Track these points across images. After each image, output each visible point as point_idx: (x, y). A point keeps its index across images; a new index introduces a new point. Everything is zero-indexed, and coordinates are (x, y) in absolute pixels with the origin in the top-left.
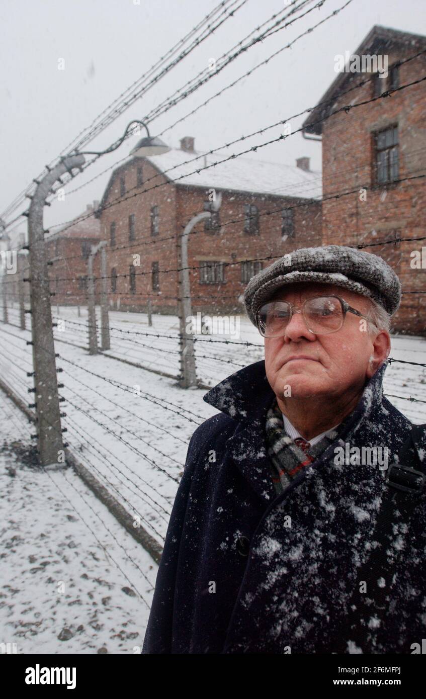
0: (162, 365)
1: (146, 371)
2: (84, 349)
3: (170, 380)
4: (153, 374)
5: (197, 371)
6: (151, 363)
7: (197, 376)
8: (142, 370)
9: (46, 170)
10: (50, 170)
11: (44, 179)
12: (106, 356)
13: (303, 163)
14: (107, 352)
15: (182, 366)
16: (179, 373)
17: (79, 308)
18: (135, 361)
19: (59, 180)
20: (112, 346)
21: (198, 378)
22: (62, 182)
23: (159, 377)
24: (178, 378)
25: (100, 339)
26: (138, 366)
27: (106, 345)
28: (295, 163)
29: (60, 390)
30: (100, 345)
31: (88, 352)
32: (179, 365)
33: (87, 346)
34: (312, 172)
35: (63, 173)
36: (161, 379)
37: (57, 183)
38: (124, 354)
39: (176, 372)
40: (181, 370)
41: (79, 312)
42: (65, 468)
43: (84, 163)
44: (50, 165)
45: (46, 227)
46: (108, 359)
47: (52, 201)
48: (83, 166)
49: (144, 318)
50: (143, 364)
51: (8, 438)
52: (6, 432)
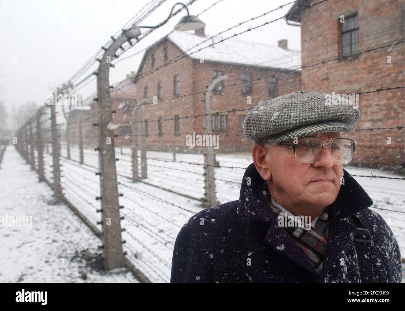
0: (189, 190)
1: (176, 195)
2: (129, 178)
3: (195, 202)
4: (182, 198)
5: (218, 195)
6: (181, 189)
7: (217, 199)
8: (174, 194)
9: (111, 40)
10: (114, 40)
11: (111, 46)
12: (145, 183)
13: (283, 44)
14: (146, 181)
15: (206, 191)
16: (203, 196)
17: (121, 149)
18: (167, 187)
19: (121, 47)
20: (148, 176)
21: (217, 200)
22: (123, 49)
23: (187, 199)
24: (202, 200)
25: (140, 171)
26: (170, 191)
27: (145, 176)
28: (277, 44)
30: (140, 175)
31: (131, 181)
32: (203, 191)
33: (131, 176)
34: (289, 50)
35: (124, 42)
36: (189, 201)
37: (119, 50)
38: (160, 182)
39: (201, 196)
40: (205, 194)
41: (122, 151)
42: (126, 272)
43: (140, 34)
44: (115, 36)
45: (111, 84)
46: (146, 186)
47: (116, 63)
48: (140, 37)
49: (170, 156)
50: (174, 190)
51: (78, 247)
52: (76, 242)
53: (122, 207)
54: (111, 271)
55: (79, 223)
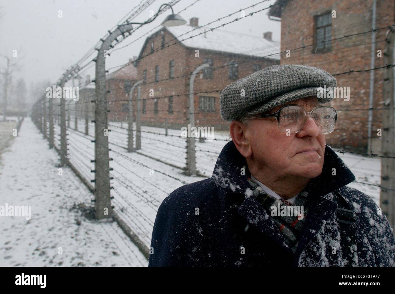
0: (174, 160)
1: (163, 164)
2: (125, 148)
3: (179, 170)
4: (168, 166)
5: (197, 165)
6: (167, 159)
7: (196, 168)
8: (161, 163)
9: (109, 33)
10: (111, 33)
11: (107, 39)
12: (139, 153)
13: (268, 36)
14: (139, 151)
15: (187, 161)
16: (185, 166)
17: (122, 124)
18: (157, 157)
19: (116, 40)
20: (142, 147)
22: (118, 41)
23: (172, 168)
24: (184, 169)
25: (135, 143)
26: (158, 160)
27: (139, 147)
28: (263, 36)
29: (111, 172)
30: (134, 146)
31: (126, 151)
32: (185, 161)
33: (127, 147)
34: (273, 42)
35: (119, 35)
36: (173, 169)
37: (115, 42)
38: (150, 153)
39: (183, 165)
40: (187, 164)
41: (122, 126)
42: (112, 222)
43: (132, 29)
44: (111, 30)
45: (106, 69)
46: (139, 155)
47: (111, 52)
48: (131, 31)
49: (163, 131)
50: (163, 160)
51: (76, 201)
52: (75, 197)
53: (112, 169)
54: (100, 221)
55: (79, 183)
